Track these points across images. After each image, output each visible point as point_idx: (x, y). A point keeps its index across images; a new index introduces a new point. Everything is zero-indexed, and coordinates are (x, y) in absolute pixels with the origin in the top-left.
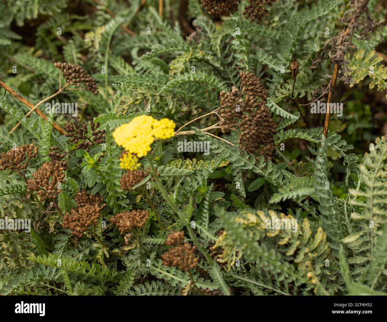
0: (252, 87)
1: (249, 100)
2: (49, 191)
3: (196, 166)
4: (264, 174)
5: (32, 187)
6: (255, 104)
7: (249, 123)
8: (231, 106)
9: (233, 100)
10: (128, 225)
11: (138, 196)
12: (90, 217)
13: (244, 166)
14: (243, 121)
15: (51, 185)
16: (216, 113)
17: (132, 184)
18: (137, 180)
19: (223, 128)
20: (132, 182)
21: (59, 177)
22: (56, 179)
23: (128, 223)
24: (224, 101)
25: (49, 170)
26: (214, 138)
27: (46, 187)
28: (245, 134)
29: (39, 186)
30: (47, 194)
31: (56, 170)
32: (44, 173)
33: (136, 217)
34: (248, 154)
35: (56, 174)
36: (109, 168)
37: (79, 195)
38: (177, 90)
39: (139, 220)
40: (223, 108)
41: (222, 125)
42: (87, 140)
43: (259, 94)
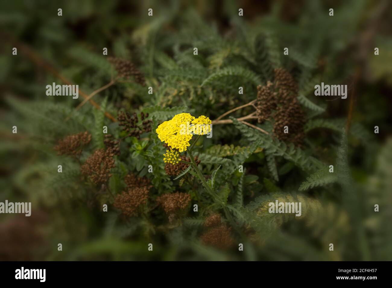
0: (285, 82)
1: (283, 94)
2: (101, 175)
3: (234, 152)
4: (293, 160)
5: (86, 172)
6: (288, 98)
7: (282, 114)
8: (267, 99)
9: (269, 93)
10: (172, 207)
11: (181, 181)
12: (140, 199)
13: (276, 153)
14: (278, 112)
15: (103, 170)
16: (253, 105)
17: (176, 170)
18: (180, 166)
19: (259, 119)
20: (176, 168)
21: (110, 163)
22: (107, 164)
23: (172, 205)
24: (261, 94)
25: (101, 156)
26: (249, 127)
27: (99, 172)
28: (279, 125)
29: (92, 171)
30: (100, 178)
31: (107, 156)
32: (97, 159)
33: (179, 199)
34: (280, 141)
35: (107, 160)
36: (154, 154)
37: (129, 177)
38: (217, 83)
39: (182, 203)
40: (259, 100)
41: (259, 115)
42: (138, 129)
43: (292, 88)
